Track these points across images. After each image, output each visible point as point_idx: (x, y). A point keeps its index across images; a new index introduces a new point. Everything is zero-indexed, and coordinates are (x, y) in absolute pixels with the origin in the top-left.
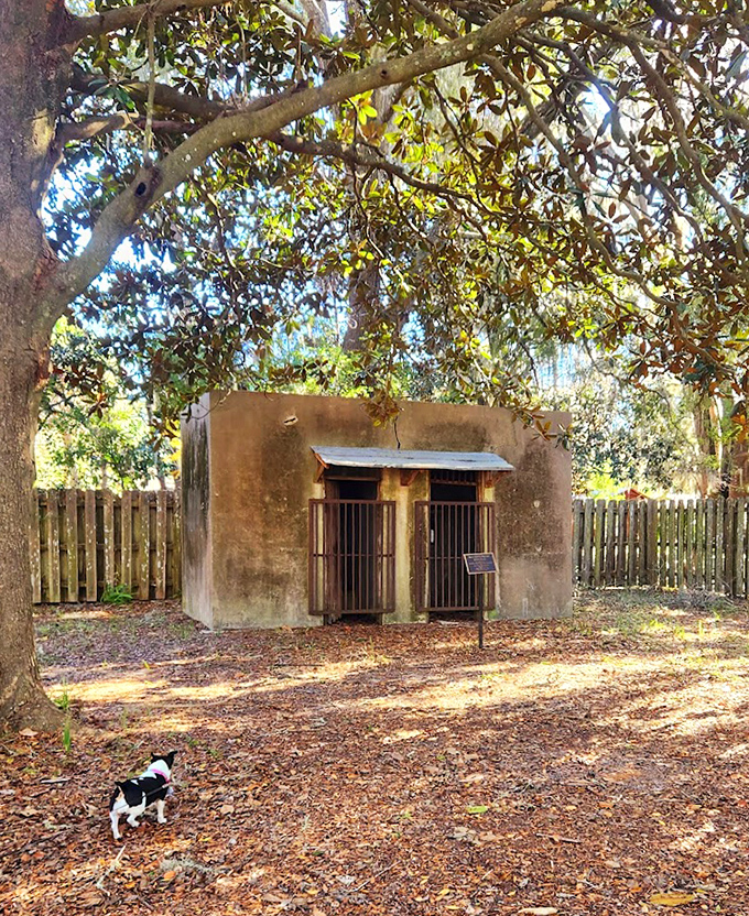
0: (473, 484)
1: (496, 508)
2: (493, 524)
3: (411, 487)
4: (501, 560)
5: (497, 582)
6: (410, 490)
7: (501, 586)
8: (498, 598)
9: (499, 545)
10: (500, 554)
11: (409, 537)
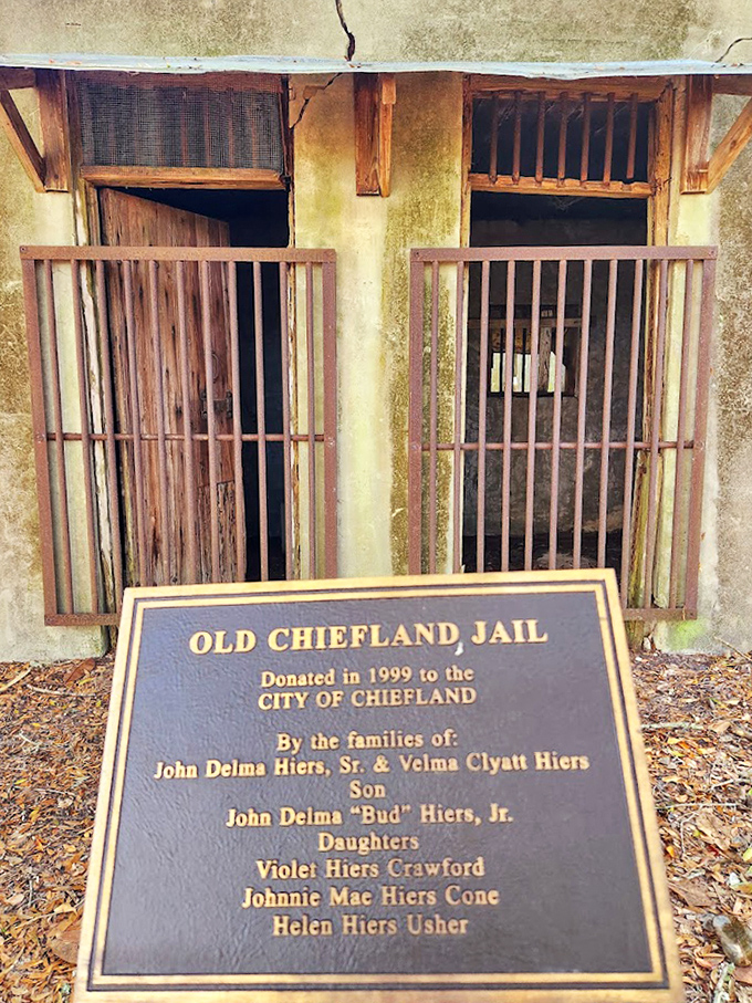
0: (637, 189)
1: (721, 266)
2: (704, 328)
3: (396, 199)
4: (728, 451)
5: (709, 526)
6: (391, 213)
7: (725, 541)
8: (708, 579)
9: (725, 398)
10: (726, 431)
11: (390, 376)
